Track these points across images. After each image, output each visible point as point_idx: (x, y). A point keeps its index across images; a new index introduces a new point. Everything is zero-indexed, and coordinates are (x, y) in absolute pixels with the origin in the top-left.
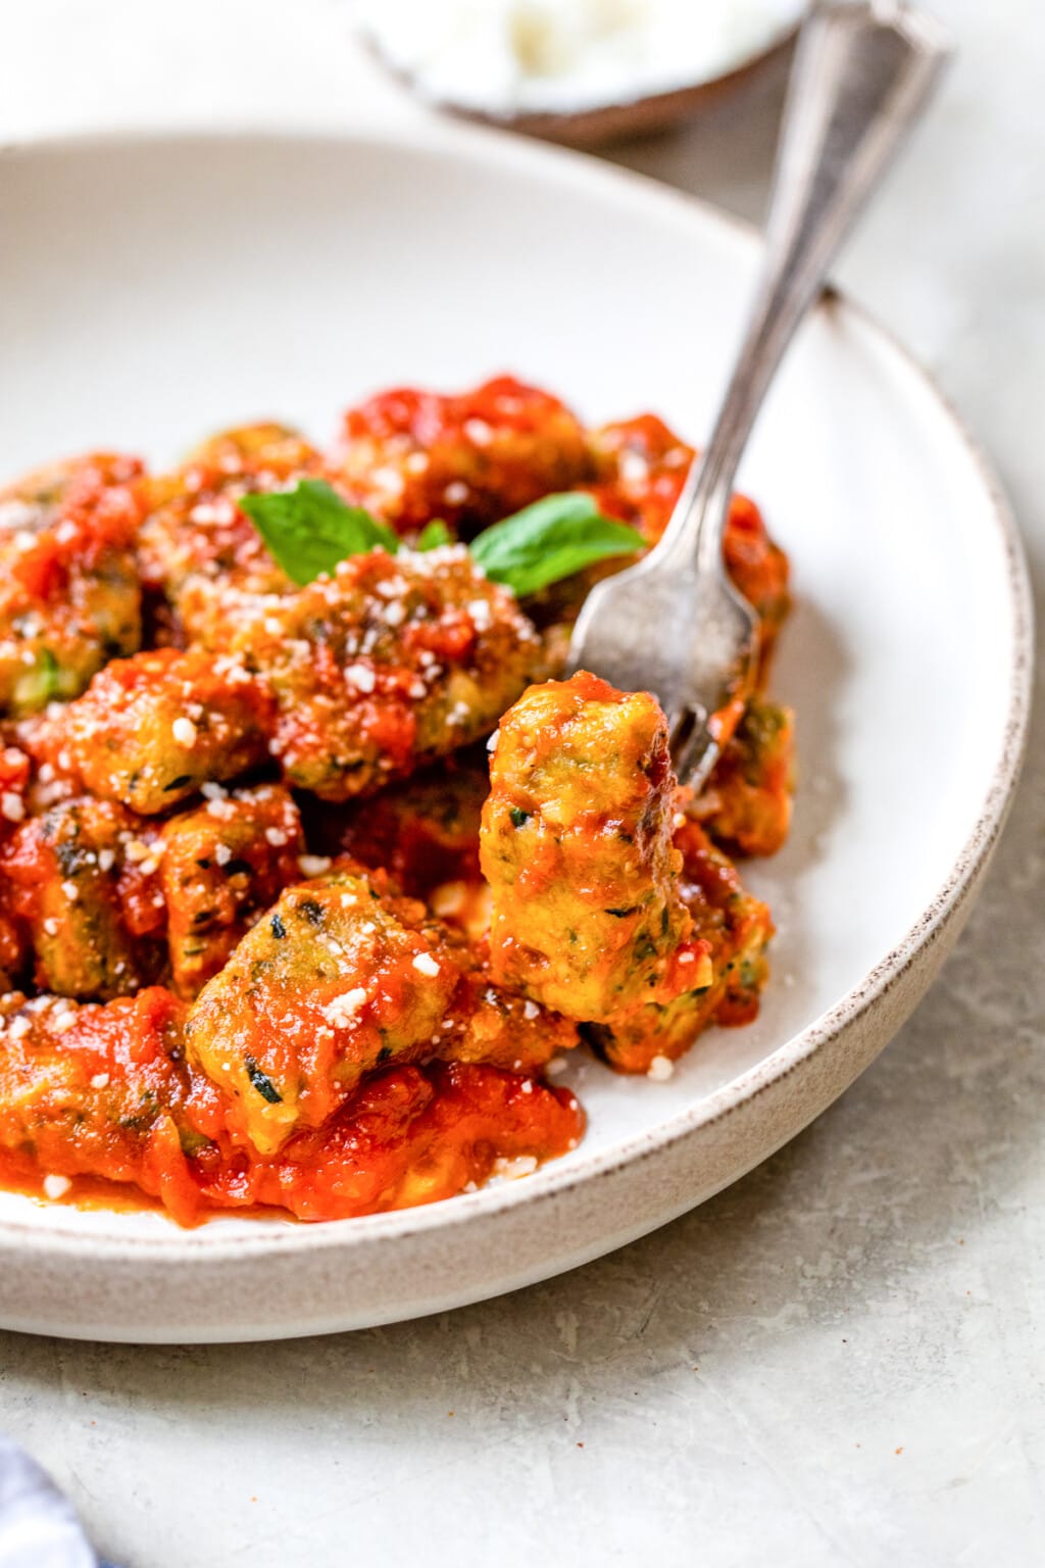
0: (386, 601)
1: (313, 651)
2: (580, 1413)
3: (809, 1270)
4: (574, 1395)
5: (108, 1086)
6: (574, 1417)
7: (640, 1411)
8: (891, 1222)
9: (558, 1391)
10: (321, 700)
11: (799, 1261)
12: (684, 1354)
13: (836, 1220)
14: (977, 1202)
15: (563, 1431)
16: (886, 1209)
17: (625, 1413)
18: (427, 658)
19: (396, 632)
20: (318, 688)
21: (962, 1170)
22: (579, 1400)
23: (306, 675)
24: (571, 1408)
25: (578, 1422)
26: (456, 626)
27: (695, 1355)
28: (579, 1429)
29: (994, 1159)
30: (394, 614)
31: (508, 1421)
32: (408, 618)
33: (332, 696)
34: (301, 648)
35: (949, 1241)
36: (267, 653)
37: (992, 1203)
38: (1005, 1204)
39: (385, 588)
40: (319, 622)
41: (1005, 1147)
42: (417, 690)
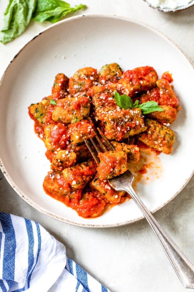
0: (126, 118)
1: (114, 123)
2: (130, 234)
3: (162, 216)
4: (130, 231)
5: (62, 190)
6: (129, 234)
7: (137, 235)
8: (173, 210)
9: (128, 230)
10: (113, 130)
11: (161, 215)
12: (144, 227)
13: (167, 209)
14: (185, 209)
15: (127, 236)
16: (173, 208)
17: (135, 235)
18: (128, 127)
19: (126, 123)
20: (113, 128)
21: (184, 204)
22: (130, 232)
23: (112, 126)
24: (129, 233)
25: (129, 235)
26: (134, 124)
27: (145, 227)
28: (129, 236)
29: (189, 202)
30: (126, 120)
31: (121, 234)
32: (128, 121)
33: (114, 130)
34: (113, 122)
35: (180, 215)
36: (108, 122)
37: (187, 209)
38: (189, 210)
39: (126, 116)
40: (116, 119)
41: (190, 201)
42: (126, 132)
